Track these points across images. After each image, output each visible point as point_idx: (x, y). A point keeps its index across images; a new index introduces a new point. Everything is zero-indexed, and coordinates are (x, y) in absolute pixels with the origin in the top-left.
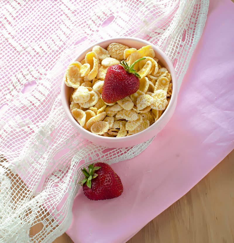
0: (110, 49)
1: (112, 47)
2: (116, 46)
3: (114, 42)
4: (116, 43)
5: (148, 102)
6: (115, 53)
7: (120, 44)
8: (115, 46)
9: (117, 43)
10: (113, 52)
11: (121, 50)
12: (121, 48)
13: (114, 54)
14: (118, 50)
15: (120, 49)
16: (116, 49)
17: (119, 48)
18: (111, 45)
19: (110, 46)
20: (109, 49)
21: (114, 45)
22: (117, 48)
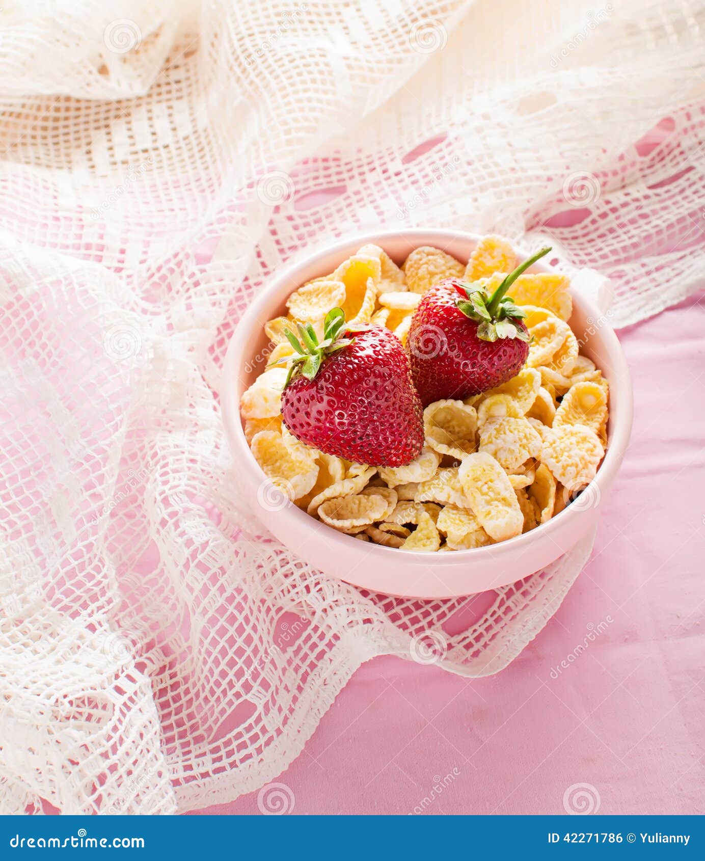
0: (411, 266)
1: (421, 260)
2: (435, 260)
3: (431, 246)
4: (437, 248)
5: (524, 448)
6: (427, 280)
7: (448, 257)
8: (431, 257)
9: (438, 251)
10: (419, 275)
11: (447, 274)
12: (450, 268)
13: (421, 283)
14: (437, 274)
15: (443, 272)
16: (432, 268)
17: (444, 268)
18: (417, 254)
19: (414, 256)
20: (408, 264)
21: (428, 254)
22: (436, 267)
